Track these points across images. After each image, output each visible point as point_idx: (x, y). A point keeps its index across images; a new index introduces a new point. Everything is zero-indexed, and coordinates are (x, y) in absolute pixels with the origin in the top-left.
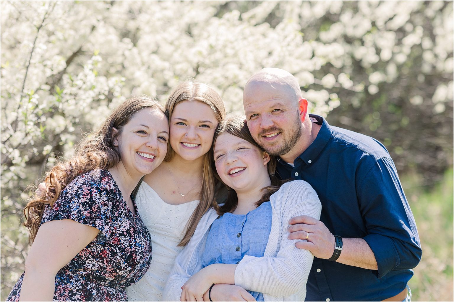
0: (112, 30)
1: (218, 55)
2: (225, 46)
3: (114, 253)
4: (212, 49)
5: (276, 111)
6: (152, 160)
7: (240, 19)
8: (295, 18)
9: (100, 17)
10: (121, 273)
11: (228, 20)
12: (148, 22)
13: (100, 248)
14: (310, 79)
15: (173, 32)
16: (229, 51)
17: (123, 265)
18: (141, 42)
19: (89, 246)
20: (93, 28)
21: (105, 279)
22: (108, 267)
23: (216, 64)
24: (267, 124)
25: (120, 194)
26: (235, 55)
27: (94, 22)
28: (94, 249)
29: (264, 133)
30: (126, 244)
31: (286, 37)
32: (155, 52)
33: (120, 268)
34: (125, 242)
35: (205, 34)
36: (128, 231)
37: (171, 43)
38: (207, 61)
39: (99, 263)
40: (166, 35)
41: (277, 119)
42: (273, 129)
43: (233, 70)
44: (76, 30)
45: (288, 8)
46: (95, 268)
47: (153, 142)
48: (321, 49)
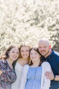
0: (10, 29)
1: (32, 34)
2: (33, 33)
3: (6, 76)
4: (30, 33)
5: (45, 47)
6: (16, 58)
7: (36, 26)
8: (47, 26)
9: (8, 27)
10: (8, 80)
11: (33, 27)
12: (17, 28)
13: (4, 75)
14: (50, 39)
15: (22, 30)
16: (34, 34)
17: (9, 78)
18: (16, 31)
19: (1, 75)
20: (6, 29)
21: (5, 81)
22: (6, 79)
23: (31, 36)
24: (43, 49)
25: (8, 64)
26: (35, 34)
27: (6, 27)
28: (2, 75)
29: (41, 51)
30: (9, 74)
31: (45, 31)
32: (19, 33)
33: (8, 79)
34: (9, 73)
35: (29, 30)
36: (10, 71)
37: (22, 32)
38: (29, 36)
39: (4, 78)
40: (21, 30)
41: (45, 49)
42: (44, 51)
43: (34, 37)
44: (3, 29)
45: (45, 24)
46: (3, 79)
47: (16, 54)
48: (52, 32)
